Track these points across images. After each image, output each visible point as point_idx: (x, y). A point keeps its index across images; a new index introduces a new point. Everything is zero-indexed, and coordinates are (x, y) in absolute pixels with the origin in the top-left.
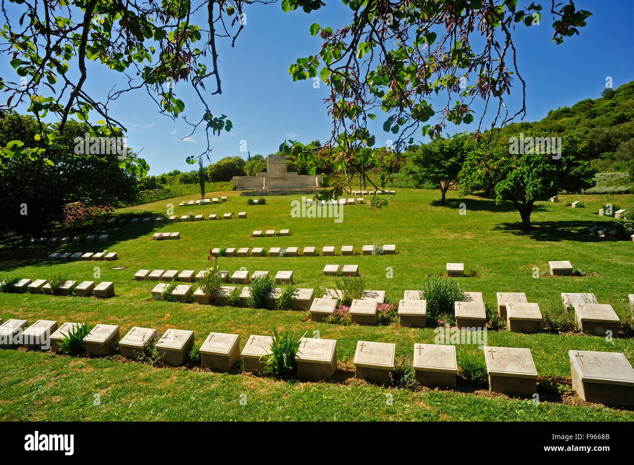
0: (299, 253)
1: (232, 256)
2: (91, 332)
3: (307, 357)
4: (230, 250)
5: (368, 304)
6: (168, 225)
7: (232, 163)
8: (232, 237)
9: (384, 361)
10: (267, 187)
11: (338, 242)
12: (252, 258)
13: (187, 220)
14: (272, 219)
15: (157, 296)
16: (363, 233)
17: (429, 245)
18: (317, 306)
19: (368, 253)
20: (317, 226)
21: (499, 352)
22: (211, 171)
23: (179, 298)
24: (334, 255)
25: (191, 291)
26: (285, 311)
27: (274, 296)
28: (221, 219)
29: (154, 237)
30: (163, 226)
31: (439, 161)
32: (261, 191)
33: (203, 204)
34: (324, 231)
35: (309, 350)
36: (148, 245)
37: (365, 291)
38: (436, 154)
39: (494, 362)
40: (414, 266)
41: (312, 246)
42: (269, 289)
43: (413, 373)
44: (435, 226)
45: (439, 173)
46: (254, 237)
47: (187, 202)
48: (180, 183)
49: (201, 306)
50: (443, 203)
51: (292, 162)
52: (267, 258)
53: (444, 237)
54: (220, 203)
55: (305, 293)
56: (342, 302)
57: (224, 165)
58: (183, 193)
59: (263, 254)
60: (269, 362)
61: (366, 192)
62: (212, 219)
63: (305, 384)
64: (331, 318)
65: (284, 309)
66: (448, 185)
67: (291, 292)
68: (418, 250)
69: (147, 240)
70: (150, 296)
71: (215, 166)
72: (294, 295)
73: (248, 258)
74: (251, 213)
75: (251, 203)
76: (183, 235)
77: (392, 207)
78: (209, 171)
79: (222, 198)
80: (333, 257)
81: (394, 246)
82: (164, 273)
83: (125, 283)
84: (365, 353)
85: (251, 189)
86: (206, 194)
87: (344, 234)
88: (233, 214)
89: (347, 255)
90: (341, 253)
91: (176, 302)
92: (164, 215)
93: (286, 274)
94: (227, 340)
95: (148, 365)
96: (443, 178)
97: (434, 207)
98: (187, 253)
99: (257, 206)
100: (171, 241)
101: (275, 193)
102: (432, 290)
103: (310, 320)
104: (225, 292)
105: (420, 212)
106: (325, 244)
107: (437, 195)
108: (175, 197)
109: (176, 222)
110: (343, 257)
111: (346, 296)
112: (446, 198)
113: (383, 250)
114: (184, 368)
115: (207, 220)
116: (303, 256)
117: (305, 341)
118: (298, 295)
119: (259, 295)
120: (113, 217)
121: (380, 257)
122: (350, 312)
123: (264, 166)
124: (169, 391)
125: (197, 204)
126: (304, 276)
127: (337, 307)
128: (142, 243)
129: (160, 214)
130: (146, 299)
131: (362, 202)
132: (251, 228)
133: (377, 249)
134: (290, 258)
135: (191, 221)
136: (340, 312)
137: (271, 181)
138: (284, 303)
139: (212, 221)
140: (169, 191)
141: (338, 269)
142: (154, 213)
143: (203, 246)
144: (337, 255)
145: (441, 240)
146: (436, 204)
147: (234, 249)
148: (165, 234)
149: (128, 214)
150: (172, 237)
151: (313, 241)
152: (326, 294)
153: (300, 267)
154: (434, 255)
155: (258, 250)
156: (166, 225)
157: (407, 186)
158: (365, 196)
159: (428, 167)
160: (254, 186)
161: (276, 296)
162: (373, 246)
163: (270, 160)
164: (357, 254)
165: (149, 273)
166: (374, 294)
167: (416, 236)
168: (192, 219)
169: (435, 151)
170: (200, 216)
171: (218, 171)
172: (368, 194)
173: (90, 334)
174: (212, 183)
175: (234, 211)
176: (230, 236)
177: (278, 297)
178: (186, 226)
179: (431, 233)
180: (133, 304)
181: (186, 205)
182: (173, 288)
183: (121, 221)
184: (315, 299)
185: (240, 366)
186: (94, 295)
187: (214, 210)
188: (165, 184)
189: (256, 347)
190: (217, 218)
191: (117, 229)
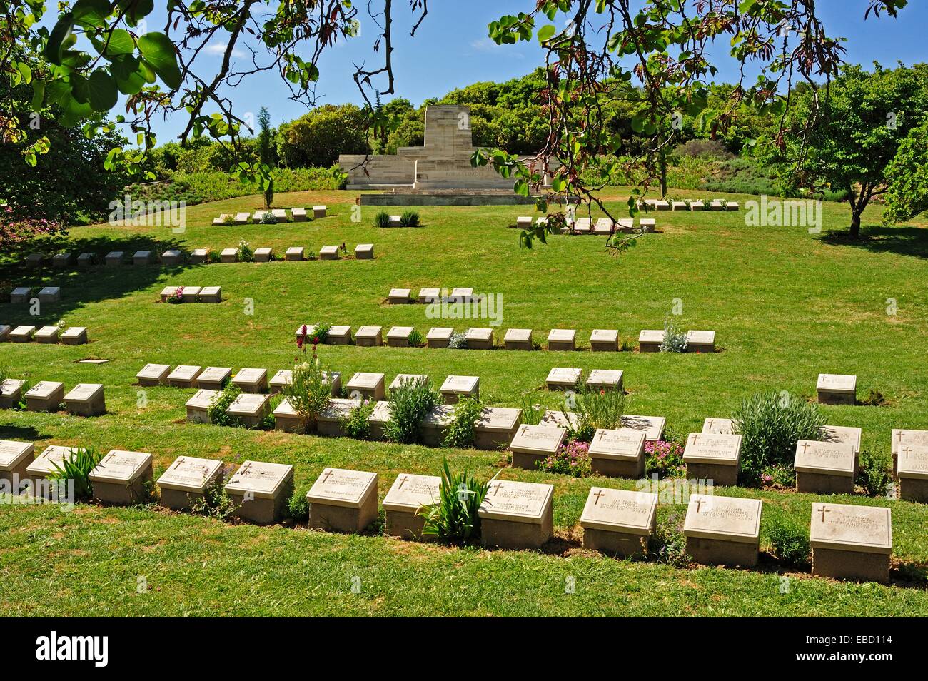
0: (494, 342)
1: (343, 343)
2: (102, 462)
3: (499, 510)
4: (338, 330)
5: (627, 439)
6: (191, 268)
7: (336, 120)
8: (342, 302)
9: (635, 519)
10: (423, 185)
11: (586, 321)
12: (388, 349)
13: (235, 259)
14: (432, 263)
15: (197, 414)
16: (646, 303)
17: (795, 336)
18: (526, 439)
19: (651, 347)
20: (539, 283)
21: (835, 512)
22: (286, 139)
23: (243, 420)
24: (575, 350)
25: (267, 407)
26: (461, 450)
27: (440, 421)
28: (314, 259)
29: (164, 297)
30: (180, 271)
31: (848, 132)
32: (407, 193)
33: (270, 221)
34: (555, 293)
35: (504, 500)
36: (151, 312)
37: (625, 416)
38: (841, 116)
39: (823, 526)
40: (750, 377)
41: (524, 327)
42: (429, 407)
43: (683, 541)
44: (822, 292)
45: (847, 162)
46: (391, 303)
47: (231, 215)
48: (210, 167)
49: (290, 435)
50: (853, 236)
51: (485, 121)
52: (421, 350)
53: (837, 319)
54: (309, 220)
55: (502, 416)
56: (577, 435)
57: (317, 127)
58: (221, 194)
59: (413, 341)
60: (432, 515)
61: (664, 203)
62: (292, 257)
63: (494, 553)
64: (551, 462)
65: (459, 446)
66: (869, 192)
67: (474, 413)
68: (767, 345)
69: (147, 301)
70: (183, 415)
71: (296, 128)
72: (481, 419)
73: (379, 349)
74: (383, 246)
75: (384, 222)
76: (228, 294)
77: (724, 243)
78: (280, 140)
79: (316, 208)
80: (570, 353)
81: (712, 333)
82: (200, 372)
83: (118, 390)
84: (602, 506)
85: (383, 189)
86: (276, 197)
87: (602, 304)
88: (343, 247)
89: (604, 350)
90: (589, 345)
91: (237, 426)
92: (181, 244)
93: (464, 382)
94: (355, 481)
95: (214, 520)
96: (856, 176)
97: (829, 246)
98: (242, 334)
99: (399, 229)
100: (202, 305)
101: (442, 199)
102: (756, 418)
103: (510, 466)
104: (339, 410)
105: (792, 258)
106: (554, 325)
107: (842, 217)
108: (201, 202)
109: (210, 263)
110: (594, 354)
111: (585, 425)
112: (862, 225)
113: (686, 341)
114: (278, 526)
115: (283, 259)
116: (503, 348)
117: (497, 485)
118: (488, 420)
119: (408, 416)
120: (64, 246)
121: (679, 356)
122: (590, 451)
123: (416, 130)
124: (262, 553)
125: (256, 221)
126: (502, 390)
127: (565, 443)
128: (138, 309)
129: (170, 243)
130: (174, 421)
131: (651, 229)
132: (384, 281)
133: (672, 339)
134: (474, 352)
135: (244, 260)
136: (570, 451)
137: (434, 168)
138: (459, 434)
139: (293, 263)
140: (185, 187)
141: (579, 378)
142: (157, 239)
143: (275, 318)
144: (579, 349)
145: (826, 325)
146: (834, 238)
147: (346, 328)
148: (190, 290)
149: (95, 239)
150: (203, 296)
151: (527, 317)
152: (546, 420)
153: (496, 370)
154: (801, 357)
155: (403, 331)
156: (186, 269)
157: (770, 190)
158: (662, 214)
159: (820, 146)
160: (389, 180)
161: (443, 420)
162: (663, 332)
163: (433, 116)
164: (625, 349)
165: (168, 372)
166: (641, 423)
167: (771, 313)
168: (247, 256)
169: (838, 106)
170: (265, 251)
171: (303, 141)
172: (669, 208)
173: (101, 466)
174: (287, 170)
175: (343, 241)
176: (338, 298)
177: (448, 422)
178: (233, 272)
179: (808, 307)
180: (150, 427)
181: (230, 223)
182: (230, 400)
183: (84, 256)
184: (523, 426)
185: (379, 526)
186: (63, 410)
187: (296, 237)
188: (175, 169)
189: (408, 493)
190: (305, 256)
191: (75, 273)
